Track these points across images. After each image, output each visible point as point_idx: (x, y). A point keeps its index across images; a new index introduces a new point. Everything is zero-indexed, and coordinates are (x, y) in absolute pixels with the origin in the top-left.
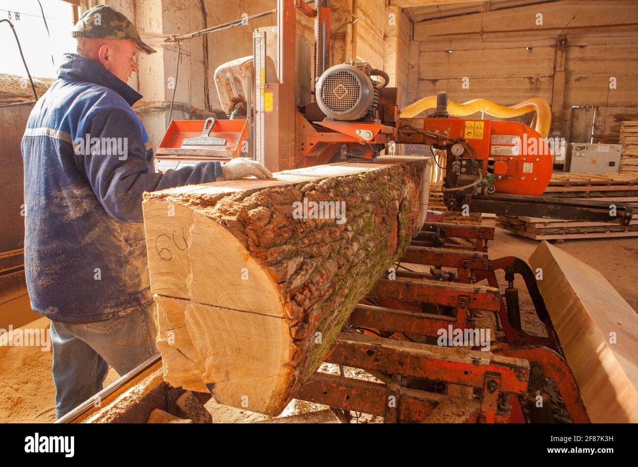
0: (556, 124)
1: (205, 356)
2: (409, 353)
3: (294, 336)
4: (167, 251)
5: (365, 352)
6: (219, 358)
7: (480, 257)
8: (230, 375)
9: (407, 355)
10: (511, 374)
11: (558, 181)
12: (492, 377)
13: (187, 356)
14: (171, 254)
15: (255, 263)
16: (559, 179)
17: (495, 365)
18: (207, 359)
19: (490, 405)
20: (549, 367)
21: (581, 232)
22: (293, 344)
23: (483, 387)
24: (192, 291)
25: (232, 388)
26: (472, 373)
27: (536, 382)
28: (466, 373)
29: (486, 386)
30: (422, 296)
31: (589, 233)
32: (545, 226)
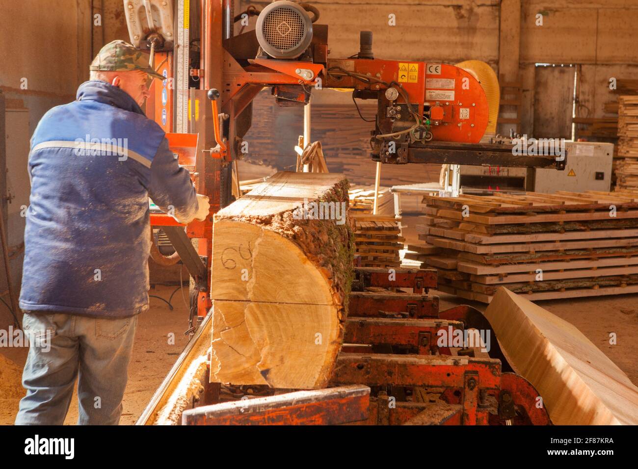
0: (507, 97)
1: (262, 346)
2: (397, 362)
3: (340, 318)
4: (232, 261)
5: (356, 367)
6: (275, 345)
7: (430, 300)
8: (284, 359)
9: (395, 364)
10: (487, 370)
11: (516, 206)
12: (471, 375)
13: (239, 352)
14: (236, 264)
15: (312, 265)
16: (516, 203)
17: (472, 364)
18: (263, 349)
19: (471, 402)
20: (519, 393)
21: (556, 288)
22: (340, 325)
23: (464, 387)
24: (253, 293)
25: (285, 371)
26: (453, 374)
27: (508, 411)
28: (449, 375)
29: (467, 384)
30: (379, 335)
31: (568, 289)
32: (500, 280)
